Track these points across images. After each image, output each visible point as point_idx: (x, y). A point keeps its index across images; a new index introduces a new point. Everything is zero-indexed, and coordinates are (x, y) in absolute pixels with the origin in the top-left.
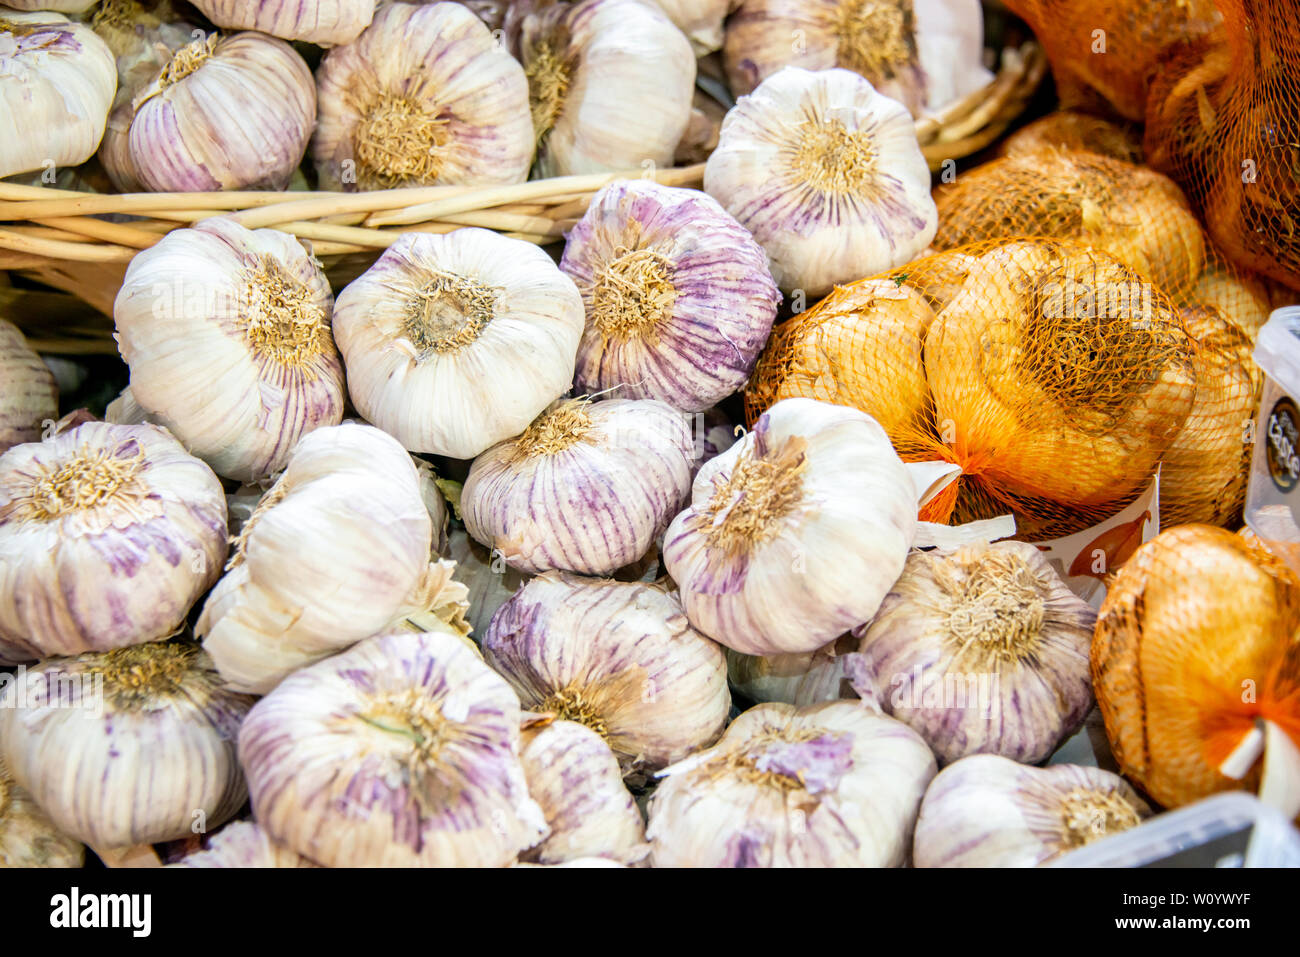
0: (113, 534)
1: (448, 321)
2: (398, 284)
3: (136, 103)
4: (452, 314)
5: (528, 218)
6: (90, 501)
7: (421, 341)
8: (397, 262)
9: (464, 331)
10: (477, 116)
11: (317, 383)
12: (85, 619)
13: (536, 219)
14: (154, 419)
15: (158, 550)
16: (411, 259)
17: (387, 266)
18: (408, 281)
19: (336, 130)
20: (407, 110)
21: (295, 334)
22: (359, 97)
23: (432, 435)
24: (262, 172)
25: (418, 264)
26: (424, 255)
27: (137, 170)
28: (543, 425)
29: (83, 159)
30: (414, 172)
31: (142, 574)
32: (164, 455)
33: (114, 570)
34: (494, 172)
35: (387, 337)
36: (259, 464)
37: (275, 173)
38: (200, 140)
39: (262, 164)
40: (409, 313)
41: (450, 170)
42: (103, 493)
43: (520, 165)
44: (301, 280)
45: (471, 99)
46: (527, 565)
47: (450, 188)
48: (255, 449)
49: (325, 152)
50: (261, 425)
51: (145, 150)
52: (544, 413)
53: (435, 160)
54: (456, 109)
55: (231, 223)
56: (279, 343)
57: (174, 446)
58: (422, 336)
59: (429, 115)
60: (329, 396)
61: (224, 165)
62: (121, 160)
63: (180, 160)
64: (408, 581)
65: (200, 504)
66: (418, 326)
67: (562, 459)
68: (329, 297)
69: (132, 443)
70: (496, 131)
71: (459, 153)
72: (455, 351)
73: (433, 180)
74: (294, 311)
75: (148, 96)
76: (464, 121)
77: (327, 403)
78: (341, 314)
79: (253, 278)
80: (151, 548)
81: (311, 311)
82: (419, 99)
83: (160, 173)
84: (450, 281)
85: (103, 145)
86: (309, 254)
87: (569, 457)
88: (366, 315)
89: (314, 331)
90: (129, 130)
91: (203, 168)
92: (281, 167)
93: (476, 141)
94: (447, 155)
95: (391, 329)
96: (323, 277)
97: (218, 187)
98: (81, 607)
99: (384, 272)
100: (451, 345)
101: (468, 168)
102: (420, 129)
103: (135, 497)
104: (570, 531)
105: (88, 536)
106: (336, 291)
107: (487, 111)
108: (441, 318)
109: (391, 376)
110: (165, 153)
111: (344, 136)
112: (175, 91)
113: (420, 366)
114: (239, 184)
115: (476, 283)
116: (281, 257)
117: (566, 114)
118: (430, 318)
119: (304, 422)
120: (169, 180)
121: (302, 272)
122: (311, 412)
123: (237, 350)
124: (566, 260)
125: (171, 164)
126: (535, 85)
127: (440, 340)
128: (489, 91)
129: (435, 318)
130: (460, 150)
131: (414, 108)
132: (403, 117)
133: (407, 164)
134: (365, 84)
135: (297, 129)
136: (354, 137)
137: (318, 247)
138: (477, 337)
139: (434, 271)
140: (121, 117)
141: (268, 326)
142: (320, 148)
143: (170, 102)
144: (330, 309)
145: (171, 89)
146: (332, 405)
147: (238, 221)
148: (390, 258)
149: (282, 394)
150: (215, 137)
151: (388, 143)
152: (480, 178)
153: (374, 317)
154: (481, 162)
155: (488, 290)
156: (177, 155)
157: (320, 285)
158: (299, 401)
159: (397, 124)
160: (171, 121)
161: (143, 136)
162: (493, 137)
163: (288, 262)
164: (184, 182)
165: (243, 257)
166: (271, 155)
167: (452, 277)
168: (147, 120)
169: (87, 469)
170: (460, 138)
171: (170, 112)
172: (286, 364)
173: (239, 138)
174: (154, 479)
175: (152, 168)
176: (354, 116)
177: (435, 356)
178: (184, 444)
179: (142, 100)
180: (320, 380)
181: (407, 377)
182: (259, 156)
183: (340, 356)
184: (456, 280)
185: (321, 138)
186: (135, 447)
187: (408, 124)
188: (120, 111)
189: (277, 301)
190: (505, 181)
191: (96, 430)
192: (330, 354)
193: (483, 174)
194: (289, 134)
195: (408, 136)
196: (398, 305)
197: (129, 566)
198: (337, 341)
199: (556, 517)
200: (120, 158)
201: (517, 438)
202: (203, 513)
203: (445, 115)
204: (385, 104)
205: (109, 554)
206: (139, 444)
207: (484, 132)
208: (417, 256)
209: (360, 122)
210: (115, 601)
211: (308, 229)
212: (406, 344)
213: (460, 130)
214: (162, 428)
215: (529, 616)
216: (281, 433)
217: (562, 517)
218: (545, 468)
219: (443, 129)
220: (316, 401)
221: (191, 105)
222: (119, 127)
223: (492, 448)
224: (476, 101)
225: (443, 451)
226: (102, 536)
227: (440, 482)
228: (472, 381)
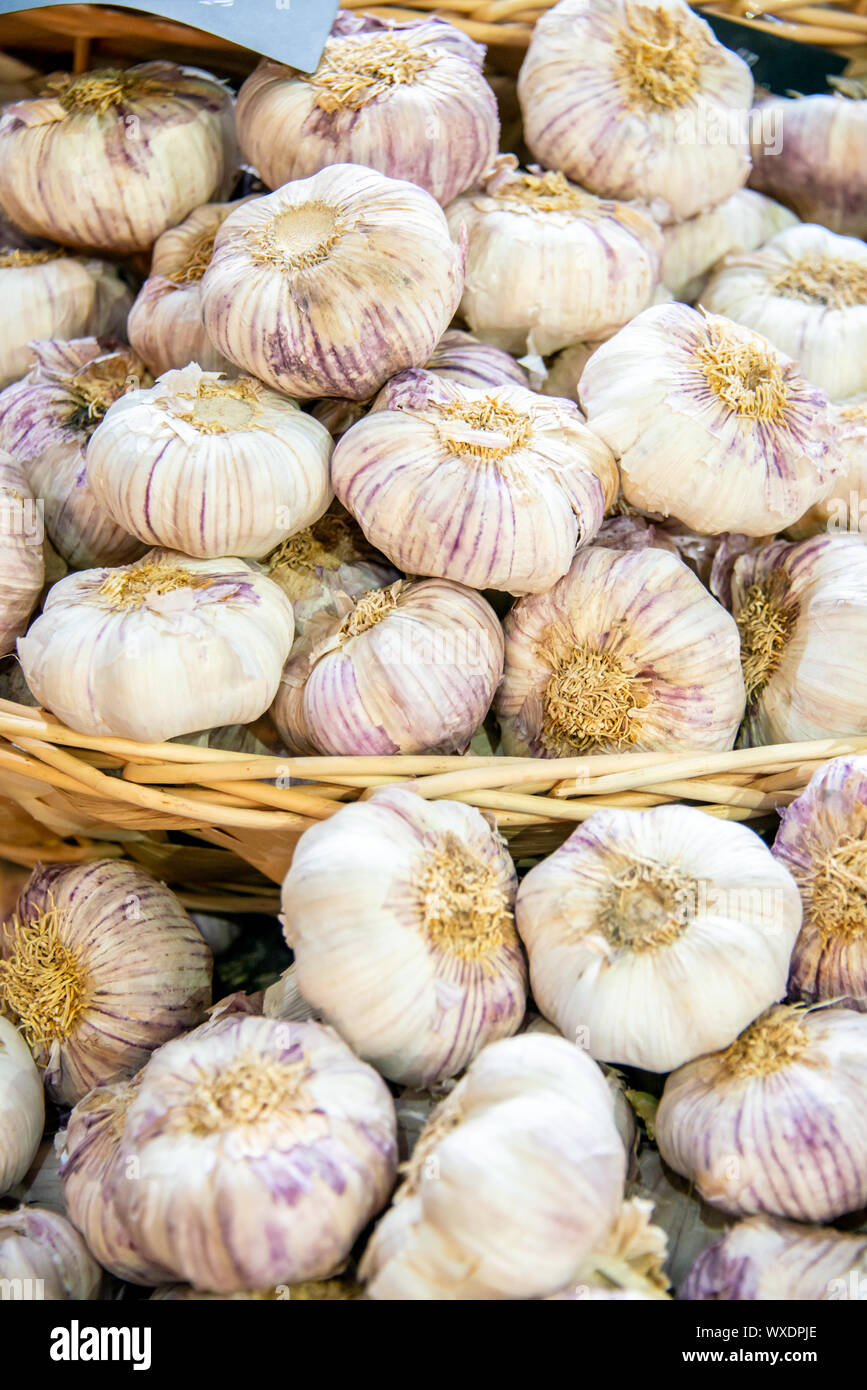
0: (276, 1159)
1: (646, 915)
2: (592, 870)
3: (313, 658)
4: (650, 907)
5: (735, 789)
6: (251, 1115)
7: (615, 936)
8: (590, 844)
9: (664, 928)
10: (683, 674)
11: (497, 979)
12: (241, 1252)
13: (745, 790)
14: (319, 1018)
15: (323, 1176)
16: (606, 841)
17: (579, 847)
18: (602, 867)
19: (524, 685)
20: (604, 667)
21: (475, 923)
22: (551, 650)
23: (625, 1047)
24: (444, 734)
25: (614, 848)
26: (621, 837)
27: (310, 730)
28: (751, 1037)
29: (254, 717)
30: (609, 735)
31: (305, 1204)
32: (331, 1061)
33: (274, 1197)
34: (698, 736)
35: (577, 931)
36: (431, 1069)
37: (456, 735)
38: (380, 701)
39: (444, 726)
40: (603, 904)
41: (650, 733)
42: (265, 1106)
43: (729, 727)
44: (483, 860)
45: (677, 656)
46: (732, 1207)
47: (650, 754)
48: (426, 1053)
49: (511, 708)
50: (436, 1027)
51: (321, 711)
52: (753, 1023)
53: (633, 722)
54: (658, 668)
55: (407, 793)
56: (459, 933)
57: (340, 1050)
58: (616, 932)
59: (628, 673)
60: (510, 995)
61: (404, 728)
62: (294, 717)
63: (357, 723)
64: (598, 1226)
65: (368, 1121)
66: (612, 919)
67: (774, 1083)
68: (512, 879)
69: (296, 1047)
70: (703, 691)
71: (660, 715)
72: (654, 951)
73: (630, 745)
74: (475, 898)
75: (326, 650)
76: (667, 681)
77: (508, 1002)
78: (527, 902)
79: (432, 860)
80: (316, 1174)
81: (492, 897)
82: (618, 655)
83: (335, 735)
84: (649, 869)
85: (275, 703)
86: (492, 829)
87: (783, 1081)
88: (555, 905)
89: (496, 921)
90: (304, 685)
91: (381, 730)
92: (464, 728)
93: (680, 702)
94: (647, 720)
95: (582, 921)
96: (507, 856)
97: (396, 751)
98: (238, 1239)
99: (574, 854)
100: (648, 944)
101: (670, 732)
102: (619, 687)
103: (298, 1112)
104: (784, 1171)
105: (248, 1159)
106: (521, 872)
107: (694, 671)
108: (638, 911)
109: (580, 975)
110: (341, 714)
111: (534, 690)
112: (355, 646)
113: (613, 967)
114: (418, 747)
115: (678, 872)
116: (462, 834)
117: (782, 670)
118: (625, 910)
119: (481, 1023)
120: (345, 743)
121: (484, 851)
122: (489, 1012)
123: (412, 941)
124: (779, 842)
125: (347, 726)
126: (747, 636)
127: (636, 937)
128: (696, 648)
129: (631, 910)
130: (661, 712)
131: (611, 664)
132: (599, 675)
133: (602, 725)
134: (559, 636)
135: (483, 687)
136: (544, 693)
137: (501, 818)
138: (678, 935)
139: (632, 856)
140: (296, 670)
141: (448, 914)
142: (506, 702)
143: (349, 658)
144: (513, 893)
145: (350, 643)
146: (513, 1005)
147: (415, 790)
148: (582, 839)
149: (458, 993)
150: (397, 699)
151: (582, 702)
152: (682, 742)
153: (564, 907)
154: (686, 726)
155: (692, 880)
156: (354, 716)
157: (502, 865)
158: (478, 999)
159: (592, 681)
160: (349, 679)
161: (319, 695)
162: (699, 699)
163: (470, 840)
164: (359, 745)
165: (421, 835)
166: (454, 715)
167: (651, 864)
168: (324, 678)
169: (249, 1077)
170: (662, 699)
171: (349, 669)
172: (464, 959)
173: (421, 699)
174: (319, 1091)
175: (326, 729)
176: (545, 670)
177: (630, 956)
178: (351, 1045)
179: (319, 655)
180: (501, 975)
181: (598, 980)
182: (442, 718)
183: (522, 946)
184: (656, 868)
185: (507, 692)
186: (297, 1052)
187: (606, 682)
188: (294, 663)
189: (458, 886)
190: (710, 747)
191: (258, 1028)
192: (512, 944)
193: (687, 738)
194: (474, 692)
195: (604, 695)
196: (590, 894)
197: (291, 1194)
198: (520, 930)
199: (767, 1153)
200: (292, 715)
201: (722, 1052)
202: (372, 1132)
203: (647, 674)
204: (580, 660)
205: (270, 1180)
206: (304, 1048)
207: (689, 693)
208: (612, 838)
209: (551, 676)
210: (274, 1235)
211: (490, 798)
212: (599, 942)
213: (661, 690)
214: (329, 1029)
215: (735, 1273)
216: (456, 1038)
217: (774, 1154)
218: (754, 1093)
219: (645, 689)
220: (496, 1000)
221: (372, 662)
222: (294, 682)
223: (693, 1061)
224: (682, 659)
225: (634, 1060)
226: (264, 1158)
227: (630, 1094)
228: (671, 986)
